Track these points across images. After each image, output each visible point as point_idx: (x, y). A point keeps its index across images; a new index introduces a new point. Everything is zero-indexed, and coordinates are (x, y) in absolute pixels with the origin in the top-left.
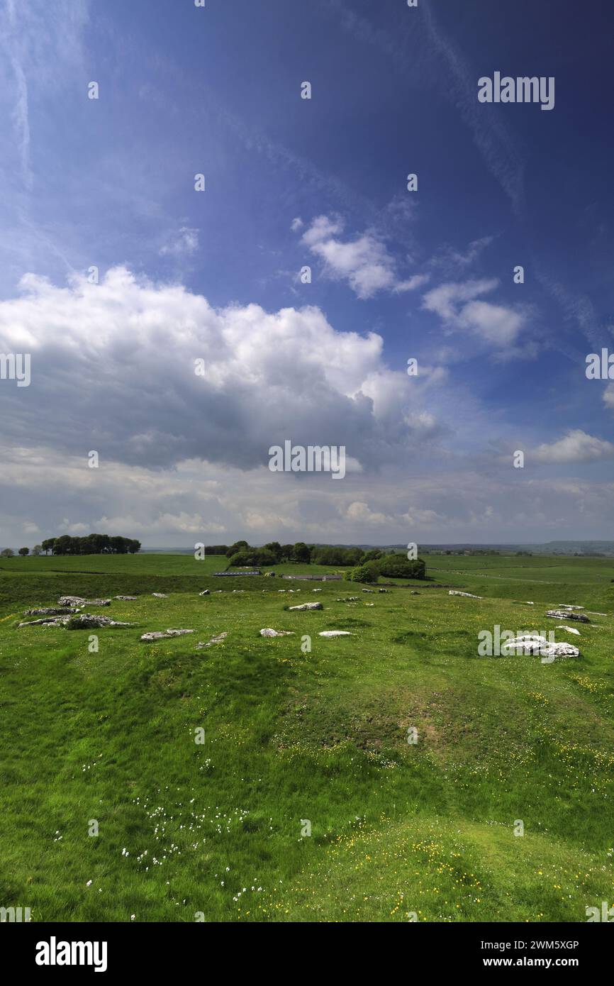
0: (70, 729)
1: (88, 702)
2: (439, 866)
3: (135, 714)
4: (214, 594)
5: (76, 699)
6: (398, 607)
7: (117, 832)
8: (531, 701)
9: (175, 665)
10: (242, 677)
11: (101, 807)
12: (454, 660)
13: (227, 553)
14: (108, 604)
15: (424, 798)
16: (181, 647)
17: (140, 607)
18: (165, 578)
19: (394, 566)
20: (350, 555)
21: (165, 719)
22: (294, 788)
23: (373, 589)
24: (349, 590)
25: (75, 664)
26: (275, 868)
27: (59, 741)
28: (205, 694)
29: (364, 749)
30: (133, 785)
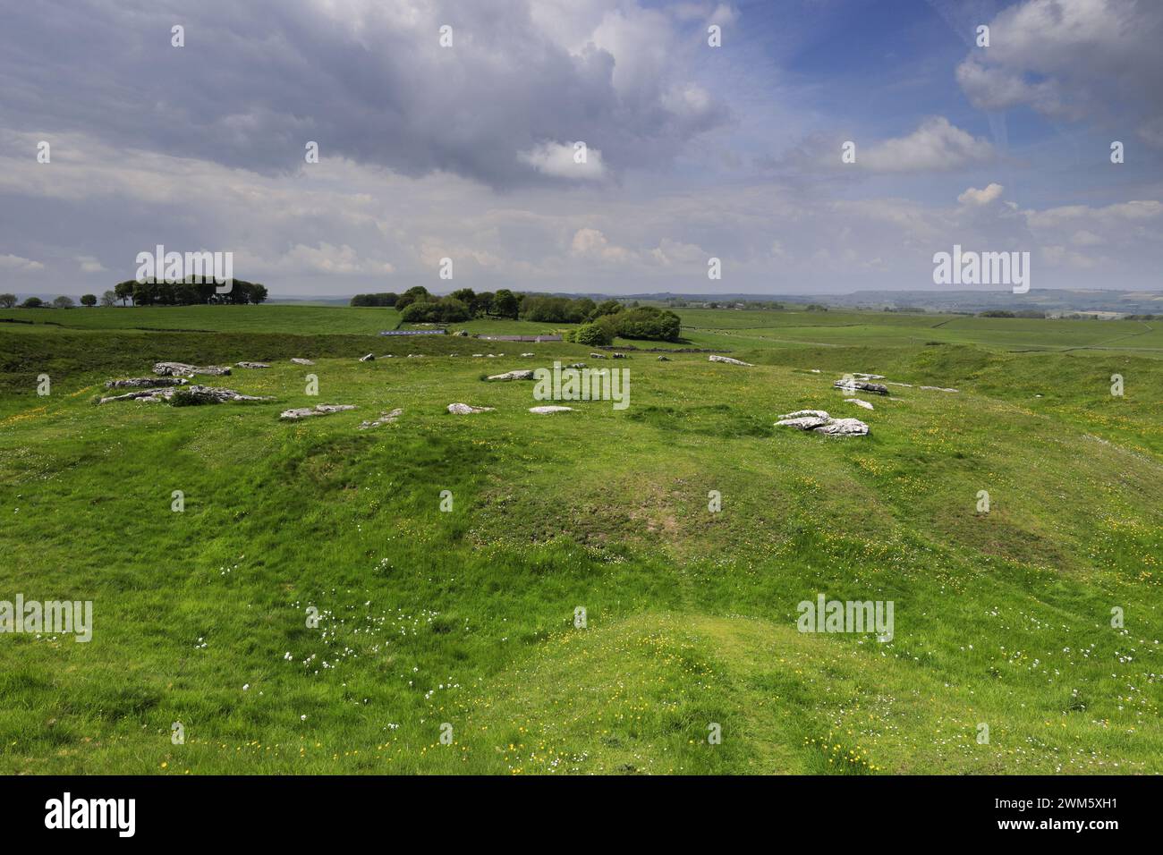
0: (197, 527)
1: (216, 496)
2: (667, 657)
3: (282, 509)
4: (380, 360)
5: (199, 493)
6: (639, 376)
7: (275, 637)
8: (798, 487)
9: (332, 449)
10: (426, 464)
11: (251, 613)
12: (708, 441)
13: (398, 303)
14: (228, 373)
15: (655, 594)
16: (339, 427)
17: (275, 377)
18: (308, 338)
19: (637, 324)
20: (574, 309)
21: (324, 514)
22: (495, 587)
23: (605, 353)
24: (572, 355)
25: (190, 450)
26: (474, 666)
27: (184, 541)
28: (375, 484)
29: (584, 543)
30: (288, 588)
